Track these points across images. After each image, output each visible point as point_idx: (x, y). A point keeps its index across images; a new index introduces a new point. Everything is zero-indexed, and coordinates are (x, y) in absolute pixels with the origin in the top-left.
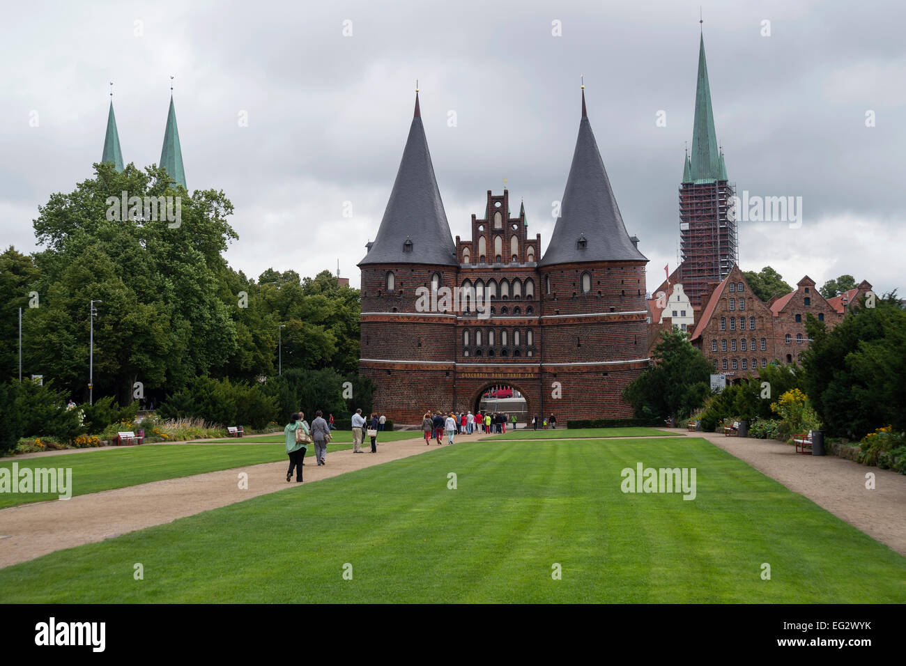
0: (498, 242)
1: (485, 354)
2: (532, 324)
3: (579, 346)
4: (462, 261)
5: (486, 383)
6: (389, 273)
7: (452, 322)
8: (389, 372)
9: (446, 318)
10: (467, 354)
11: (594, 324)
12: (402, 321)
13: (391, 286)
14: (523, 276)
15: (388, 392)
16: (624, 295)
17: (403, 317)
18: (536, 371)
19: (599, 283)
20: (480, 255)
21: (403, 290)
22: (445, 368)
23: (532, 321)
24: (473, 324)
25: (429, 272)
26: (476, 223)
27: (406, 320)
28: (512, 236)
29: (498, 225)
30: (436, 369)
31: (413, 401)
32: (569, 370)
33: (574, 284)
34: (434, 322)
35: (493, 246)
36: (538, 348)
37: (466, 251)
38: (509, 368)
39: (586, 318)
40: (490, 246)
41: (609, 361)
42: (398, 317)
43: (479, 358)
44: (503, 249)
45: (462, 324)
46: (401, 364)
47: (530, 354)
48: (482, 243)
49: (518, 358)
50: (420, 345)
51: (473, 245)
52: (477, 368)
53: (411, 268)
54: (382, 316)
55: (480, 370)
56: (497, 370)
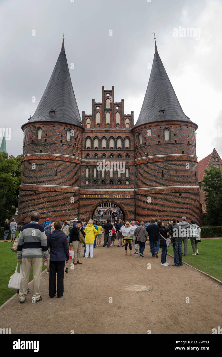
0: (108, 115)
1: (99, 184)
2: (129, 164)
3: (163, 175)
4: (86, 126)
5: (99, 201)
6: (39, 128)
7: (78, 162)
8: (35, 192)
9: (75, 159)
10: (87, 183)
11: (172, 161)
12: (45, 158)
13: (40, 137)
14: (123, 136)
15: (34, 206)
16: (189, 144)
17: (46, 156)
18: (132, 193)
19: (175, 135)
20: (97, 123)
21: (47, 139)
22: (73, 191)
23: (129, 162)
24: (92, 164)
25: (65, 128)
26: (95, 105)
27: (48, 158)
28: (117, 112)
29: (108, 106)
30: (66, 191)
31: (51, 212)
32: (156, 192)
33: (159, 136)
34: (67, 160)
35: (105, 118)
36: (133, 179)
37: (88, 121)
38: (115, 192)
39: (167, 157)
40: (103, 118)
41: (182, 185)
42: (43, 156)
43: (95, 186)
44: (111, 119)
45: (85, 164)
46: (44, 188)
47: (127, 183)
48: (98, 116)
49: (120, 186)
50: (56, 175)
51: (93, 117)
52: (93, 192)
53: (53, 125)
54: (33, 156)
55: (96, 193)
56: (107, 193)
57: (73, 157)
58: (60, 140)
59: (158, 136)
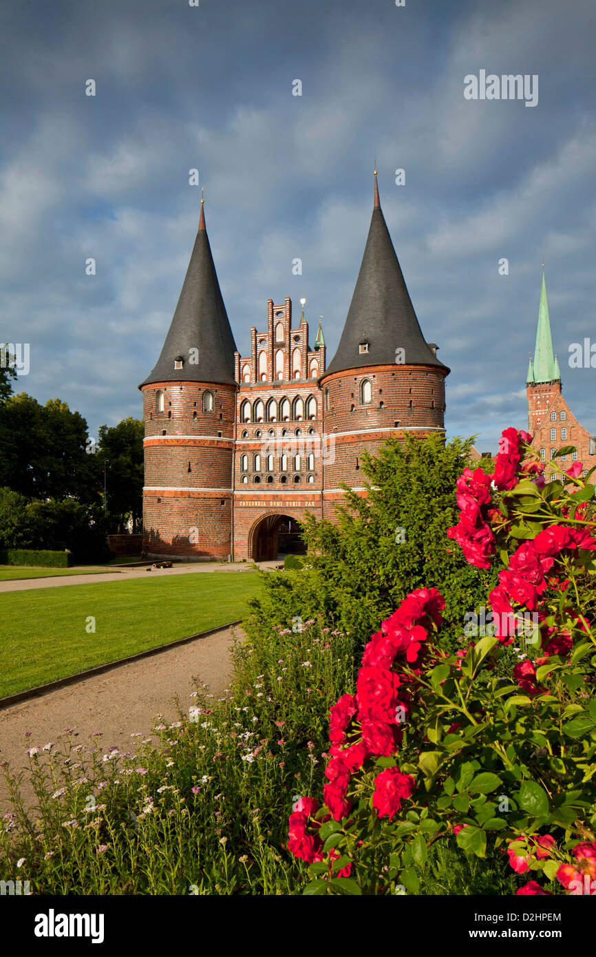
1: (264, 482)
3: (358, 467)
4: (241, 380)
5: (264, 512)
6: (160, 392)
7: (229, 446)
8: (158, 500)
9: (222, 442)
10: (245, 481)
11: (374, 441)
12: (171, 444)
13: (162, 407)
14: (306, 393)
15: (159, 521)
16: (413, 407)
17: (172, 440)
18: (317, 498)
19: (381, 391)
20: (260, 373)
21: (171, 410)
22: (219, 496)
24: (252, 448)
25: (200, 389)
26: (256, 338)
27: (175, 443)
28: (295, 348)
29: (280, 338)
30: (206, 496)
33: (353, 395)
34: (206, 445)
35: (274, 361)
36: (319, 473)
37: (247, 369)
38: (289, 496)
39: (365, 435)
40: (272, 361)
42: (167, 440)
43: (257, 485)
44: (285, 364)
45: (240, 449)
46: (171, 491)
47: (311, 480)
48: (264, 359)
49: (299, 486)
50: (190, 470)
51: (254, 362)
52: (255, 496)
53: (179, 385)
54: (154, 440)
55: (258, 498)
56: (275, 498)
57: (217, 438)
58: (194, 411)
59: (350, 396)
